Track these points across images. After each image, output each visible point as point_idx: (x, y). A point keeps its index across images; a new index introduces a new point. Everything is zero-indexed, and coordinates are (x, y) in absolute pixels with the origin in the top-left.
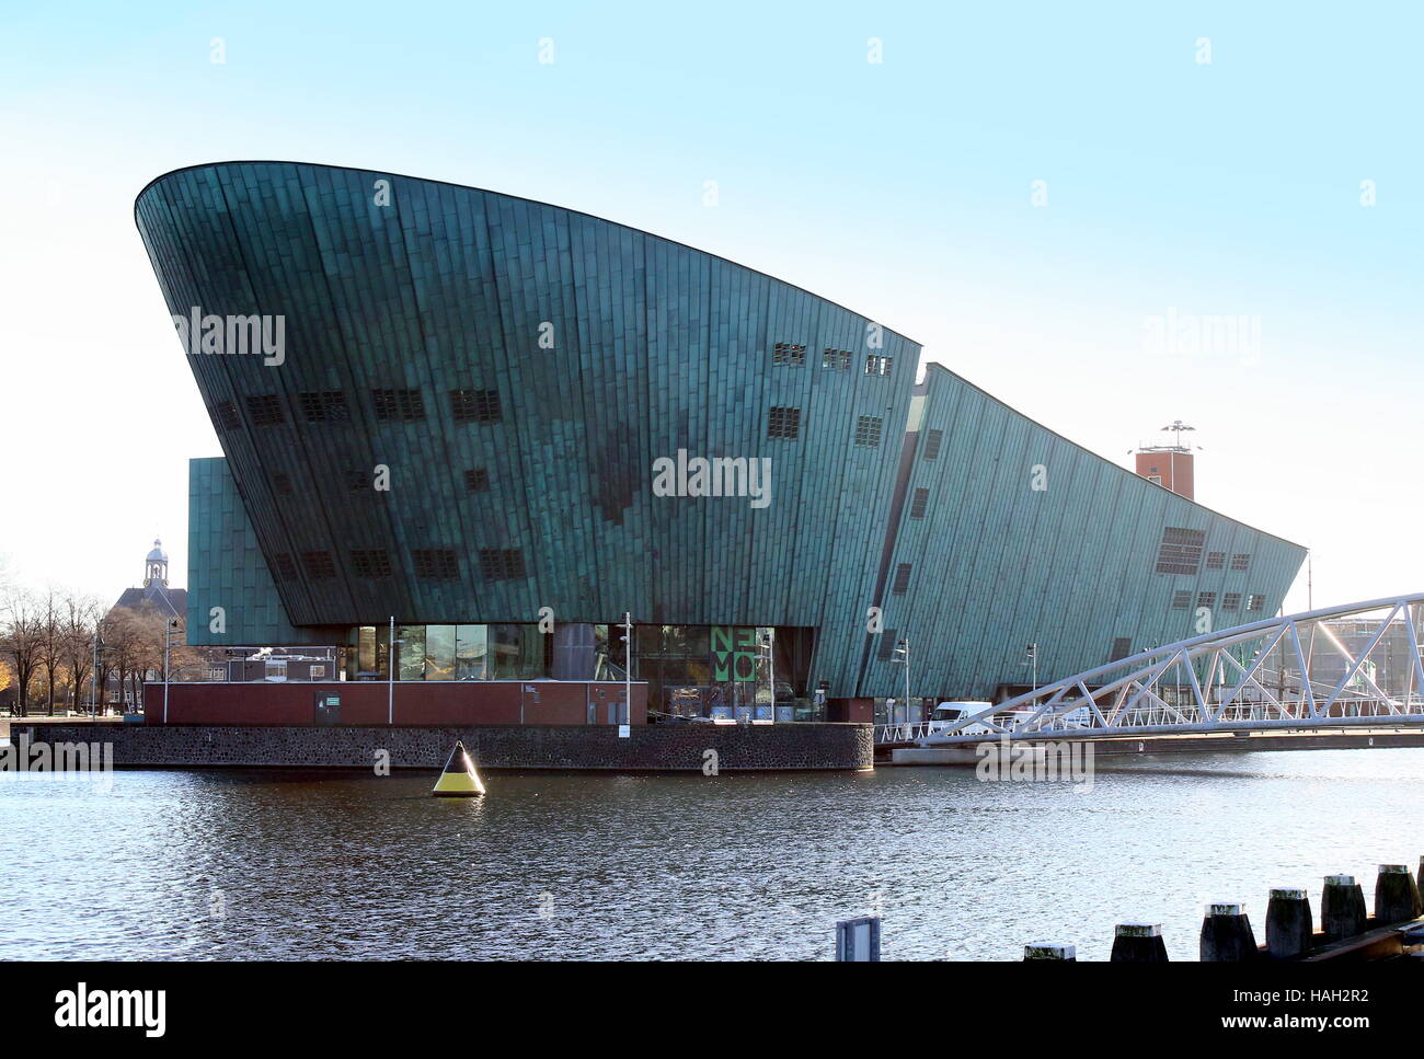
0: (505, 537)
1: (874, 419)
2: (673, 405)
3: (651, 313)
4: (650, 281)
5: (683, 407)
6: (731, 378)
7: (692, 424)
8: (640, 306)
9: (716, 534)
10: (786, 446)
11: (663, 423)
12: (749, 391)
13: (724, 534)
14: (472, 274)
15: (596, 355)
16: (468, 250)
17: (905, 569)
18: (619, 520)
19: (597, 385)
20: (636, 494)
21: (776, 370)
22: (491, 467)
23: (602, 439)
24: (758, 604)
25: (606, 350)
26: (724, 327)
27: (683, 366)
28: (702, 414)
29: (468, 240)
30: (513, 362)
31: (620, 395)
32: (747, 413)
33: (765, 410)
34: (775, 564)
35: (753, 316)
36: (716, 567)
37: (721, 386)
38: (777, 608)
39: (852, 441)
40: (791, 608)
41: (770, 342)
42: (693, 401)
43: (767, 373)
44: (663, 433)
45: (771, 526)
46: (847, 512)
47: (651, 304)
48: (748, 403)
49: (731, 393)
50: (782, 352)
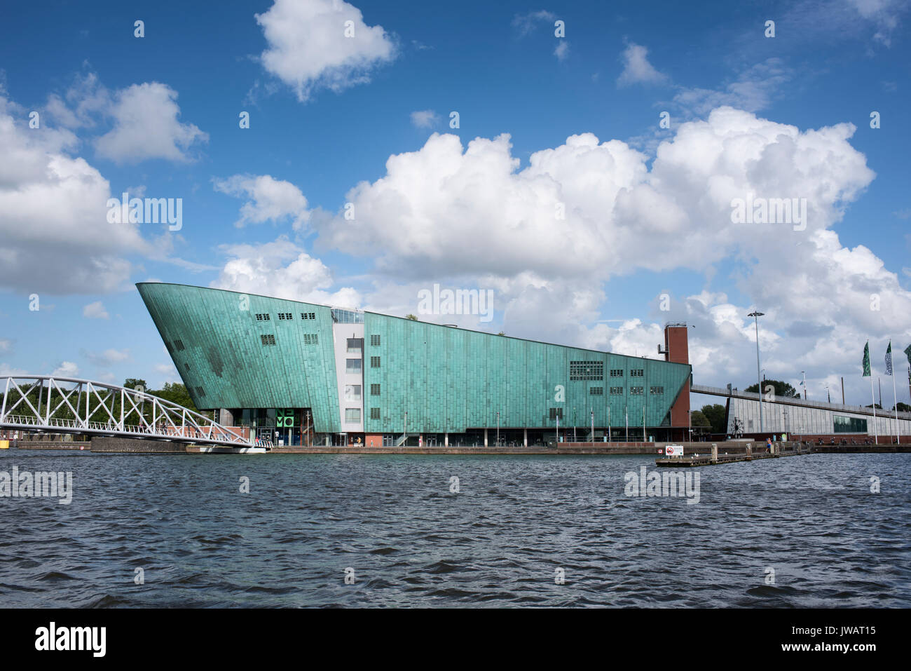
1: (313, 335)
2: (225, 339)
3: (208, 311)
4: (205, 301)
5: (228, 339)
6: (241, 328)
7: (233, 343)
10: (271, 347)
11: (223, 344)
12: (250, 331)
13: (257, 378)
18: (221, 376)
20: (223, 367)
21: (258, 323)
23: (209, 352)
25: (200, 324)
26: (234, 312)
27: (224, 326)
28: (235, 340)
32: (252, 338)
33: (258, 336)
36: (257, 389)
37: (239, 330)
39: (303, 343)
40: (293, 402)
41: (253, 314)
43: (255, 324)
44: (224, 347)
45: (275, 375)
47: (207, 308)
48: (251, 335)
49: (243, 333)
50: (259, 317)
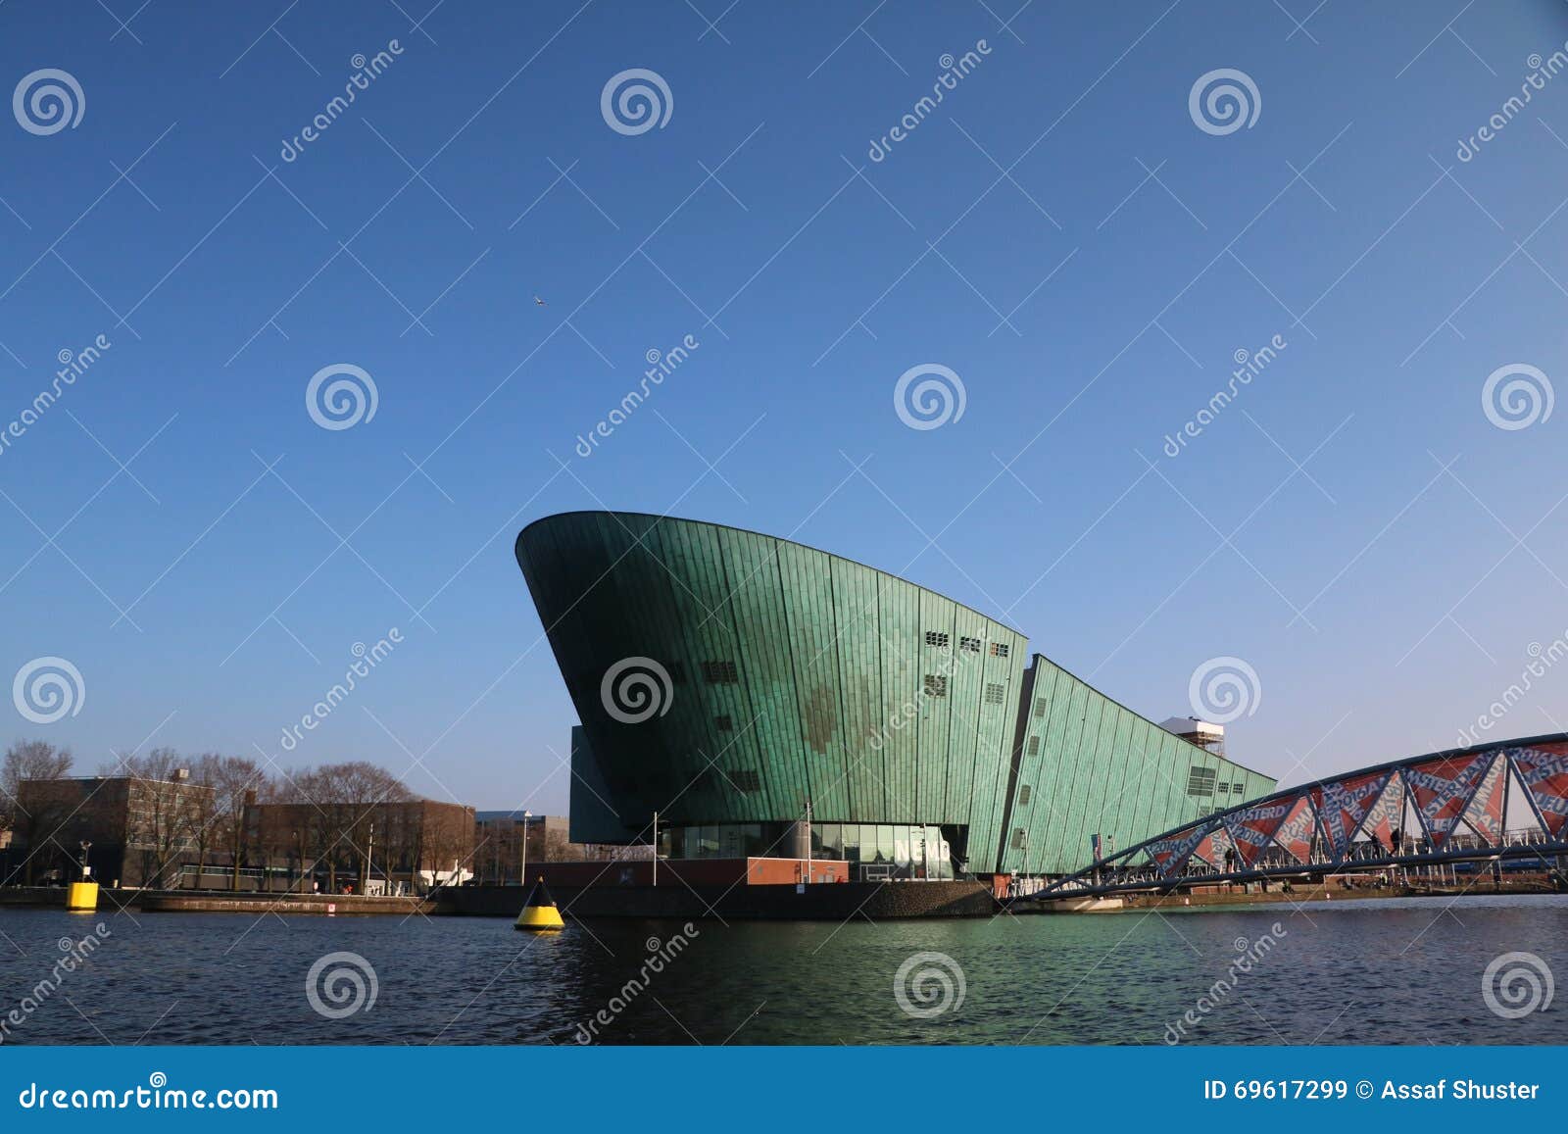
0: (744, 762)
1: (998, 686)
2: (857, 672)
3: (838, 609)
4: (836, 586)
5: (864, 673)
6: (896, 654)
7: (871, 685)
8: (830, 604)
9: (892, 761)
10: (937, 701)
11: (851, 684)
12: (909, 663)
13: (898, 761)
14: (713, 583)
15: (801, 637)
16: (709, 566)
17: (1027, 789)
18: (821, 749)
19: (803, 657)
20: (834, 732)
21: (928, 650)
22: (732, 713)
23: (808, 695)
24: (924, 808)
25: (808, 635)
26: (890, 620)
27: (863, 646)
28: (878, 677)
29: (708, 559)
30: (743, 642)
31: (819, 665)
33: (922, 677)
34: (935, 783)
35: (910, 612)
36: (893, 783)
37: (890, 659)
38: (938, 811)
39: (983, 699)
40: (947, 812)
41: (922, 631)
42: (871, 670)
43: (922, 652)
44: (851, 691)
46: (983, 747)
47: (837, 602)
48: (909, 671)
49: (897, 664)
50: (932, 638)
